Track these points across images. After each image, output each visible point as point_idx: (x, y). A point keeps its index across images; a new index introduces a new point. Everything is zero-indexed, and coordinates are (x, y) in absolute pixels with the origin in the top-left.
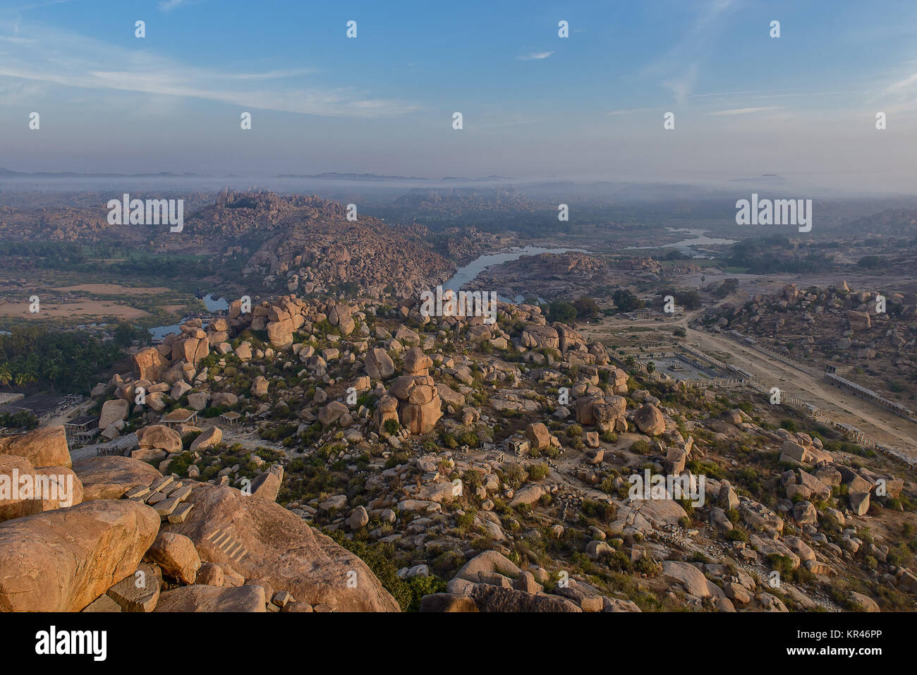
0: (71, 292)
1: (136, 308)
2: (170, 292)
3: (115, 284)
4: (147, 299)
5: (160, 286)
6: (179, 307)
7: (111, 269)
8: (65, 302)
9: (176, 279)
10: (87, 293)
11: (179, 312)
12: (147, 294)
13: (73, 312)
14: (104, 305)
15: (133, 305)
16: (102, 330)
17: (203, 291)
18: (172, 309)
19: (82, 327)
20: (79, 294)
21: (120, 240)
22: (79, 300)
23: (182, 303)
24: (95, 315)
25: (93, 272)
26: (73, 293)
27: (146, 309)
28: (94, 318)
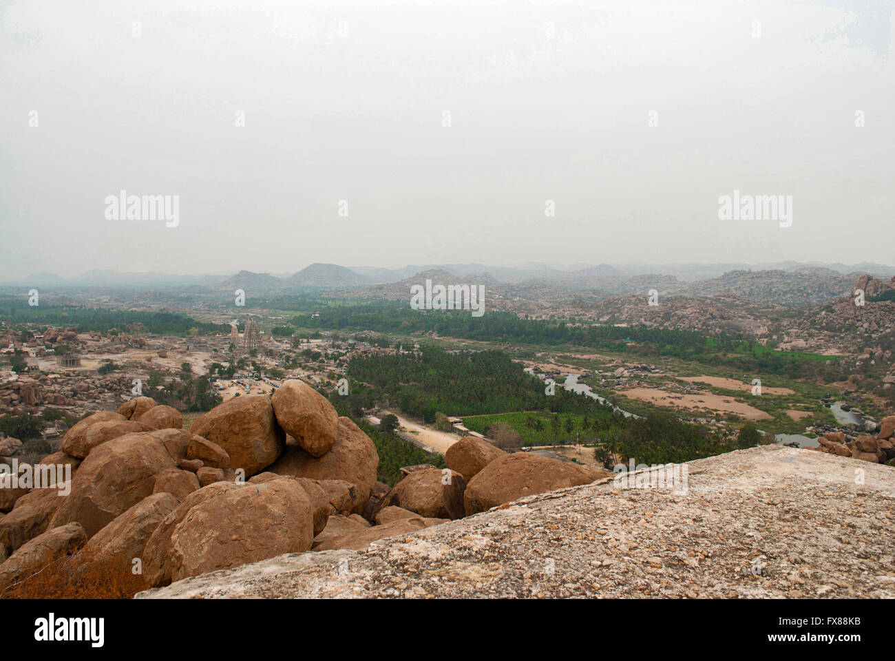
0: (693, 382)
1: (757, 407)
2: (794, 395)
3: (735, 379)
4: (769, 400)
5: (783, 386)
6: (805, 414)
7: (730, 363)
8: (689, 393)
9: (800, 380)
10: (709, 385)
11: (803, 419)
12: (767, 394)
13: (696, 404)
14: (724, 401)
15: (753, 405)
16: (723, 428)
17: (832, 398)
18: (795, 415)
19: (703, 421)
20: (702, 386)
21: (742, 332)
22: (701, 392)
23: (807, 409)
24: (716, 410)
25: (715, 365)
26: (695, 383)
27: (766, 410)
28: (715, 413)
